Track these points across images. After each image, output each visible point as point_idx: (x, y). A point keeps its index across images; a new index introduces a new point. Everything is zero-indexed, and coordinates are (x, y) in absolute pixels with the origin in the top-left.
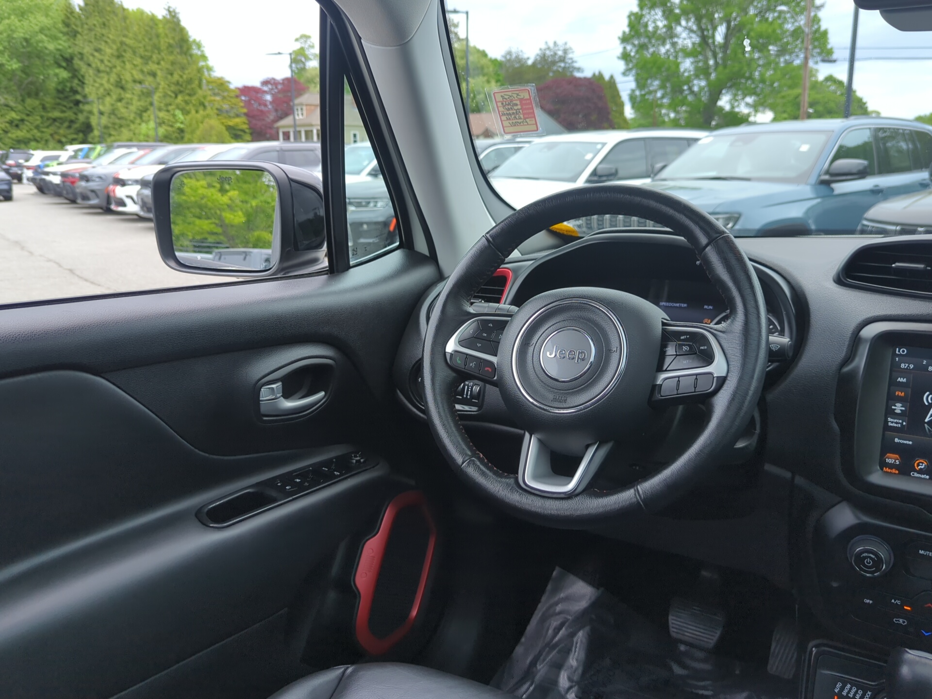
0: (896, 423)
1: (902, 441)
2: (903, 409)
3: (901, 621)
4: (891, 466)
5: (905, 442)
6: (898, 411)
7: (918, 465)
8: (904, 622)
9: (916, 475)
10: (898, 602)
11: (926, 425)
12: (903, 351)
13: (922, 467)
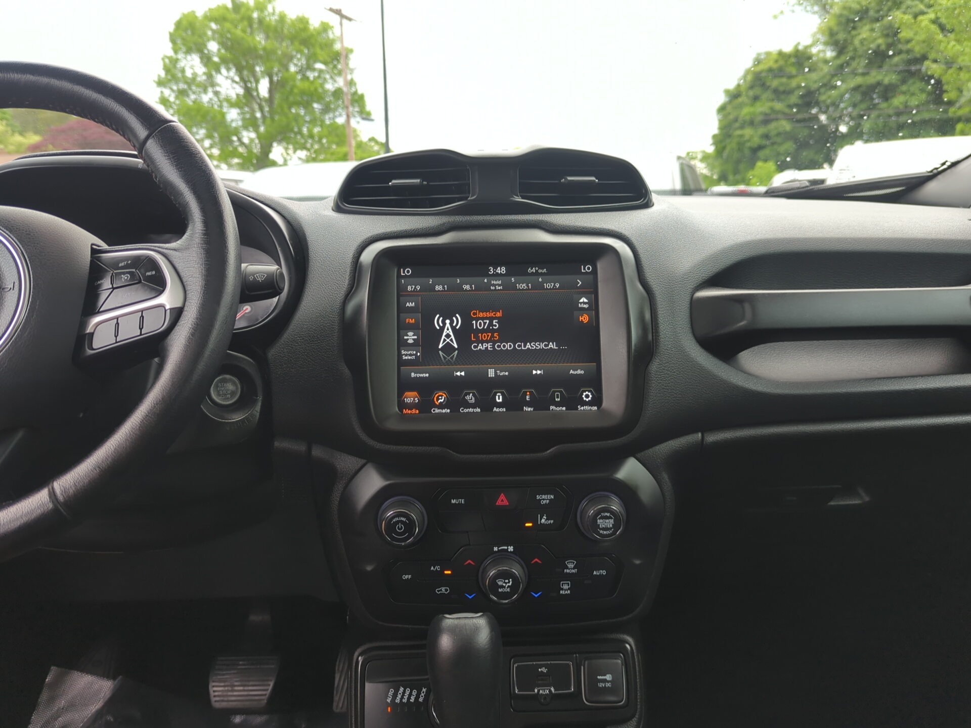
0: (411, 355)
1: (418, 375)
2: (416, 337)
3: (443, 589)
4: (410, 406)
5: (422, 375)
6: (411, 341)
7: (438, 399)
8: (446, 590)
9: (437, 411)
10: (438, 568)
11: (440, 352)
12: (408, 271)
13: (442, 400)
